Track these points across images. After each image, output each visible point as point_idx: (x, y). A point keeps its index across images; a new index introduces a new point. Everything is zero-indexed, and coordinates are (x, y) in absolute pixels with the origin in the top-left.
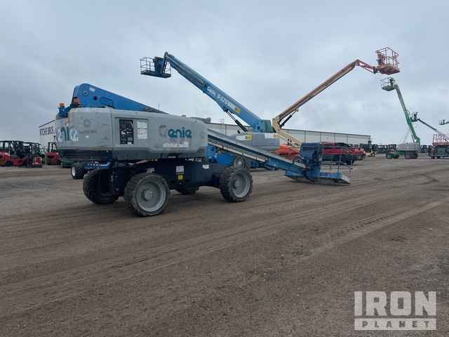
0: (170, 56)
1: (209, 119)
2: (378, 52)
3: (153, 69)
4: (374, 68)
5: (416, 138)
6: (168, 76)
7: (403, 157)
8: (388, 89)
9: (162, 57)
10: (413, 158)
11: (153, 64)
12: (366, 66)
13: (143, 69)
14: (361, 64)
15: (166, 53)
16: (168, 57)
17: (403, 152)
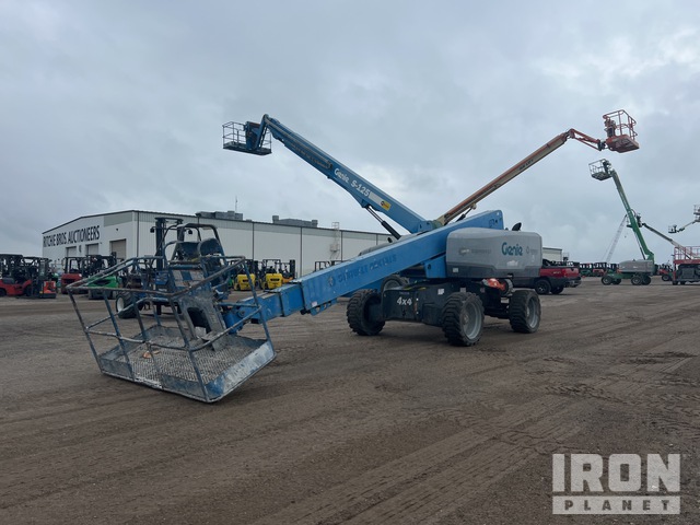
0: (272, 120)
1: (315, 223)
2: (605, 117)
3: (243, 140)
4: (598, 142)
5: (647, 252)
6: (268, 152)
7: (629, 282)
8: (601, 177)
9: (259, 122)
10: (644, 284)
11: (244, 133)
12: (585, 139)
13: (227, 141)
14: (577, 136)
15: (265, 117)
16: (268, 122)
17: (629, 275)
